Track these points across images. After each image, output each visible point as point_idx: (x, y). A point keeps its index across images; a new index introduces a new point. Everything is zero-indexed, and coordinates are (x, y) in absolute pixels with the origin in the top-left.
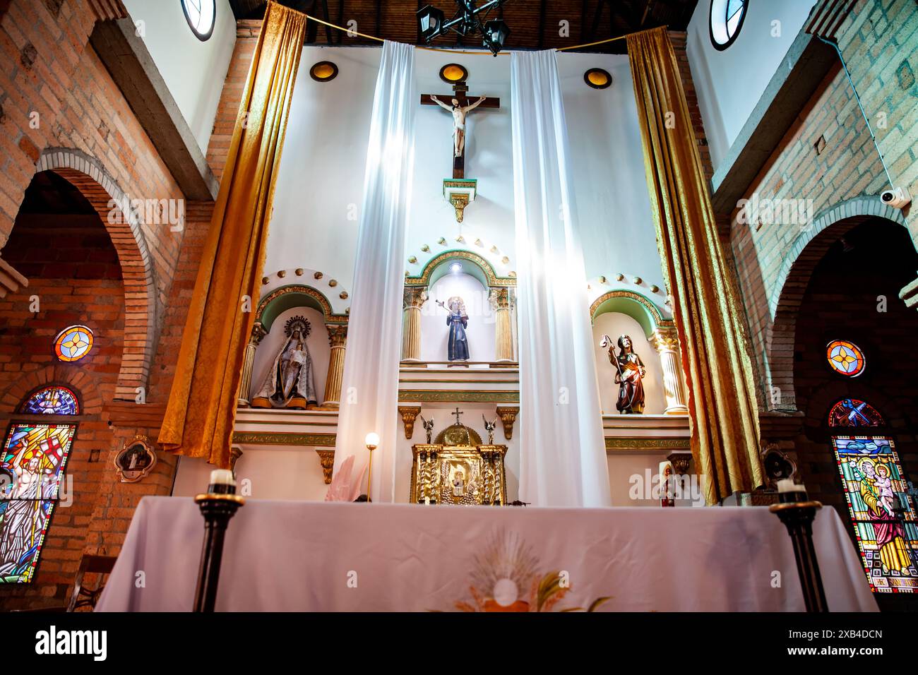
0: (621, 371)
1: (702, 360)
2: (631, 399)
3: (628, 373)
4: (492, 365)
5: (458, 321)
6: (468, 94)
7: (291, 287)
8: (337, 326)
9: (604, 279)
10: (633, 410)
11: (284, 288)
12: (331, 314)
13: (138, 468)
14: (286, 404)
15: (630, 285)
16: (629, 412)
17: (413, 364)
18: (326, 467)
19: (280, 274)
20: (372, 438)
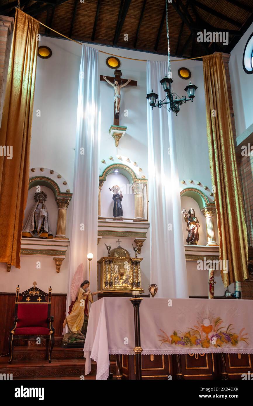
0: (189, 225)
1: (226, 224)
3: (192, 226)
4: (134, 220)
5: (117, 198)
6: (122, 77)
7: (39, 177)
8: (62, 198)
9: (184, 182)
10: (194, 243)
11: (35, 178)
12: (60, 192)
14: (38, 236)
15: (196, 186)
16: (192, 243)
17: (99, 218)
18: (58, 265)
19: (33, 170)
20: (90, 256)
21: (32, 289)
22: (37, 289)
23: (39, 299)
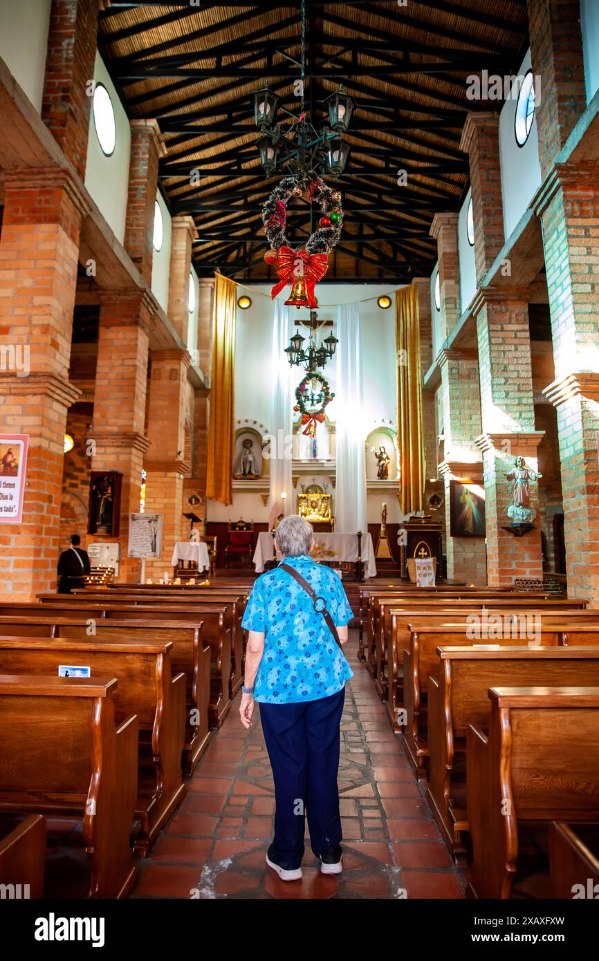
0: (380, 461)
2: (383, 473)
3: (382, 462)
4: (327, 460)
6: (318, 319)
7: (244, 428)
9: (376, 422)
11: (241, 428)
12: (262, 440)
13: (196, 503)
14: (247, 478)
15: (387, 425)
16: (382, 478)
17: (293, 460)
18: (265, 500)
19: (239, 422)
20: (284, 495)
21: (239, 522)
22: (243, 522)
23: (245, 529)
